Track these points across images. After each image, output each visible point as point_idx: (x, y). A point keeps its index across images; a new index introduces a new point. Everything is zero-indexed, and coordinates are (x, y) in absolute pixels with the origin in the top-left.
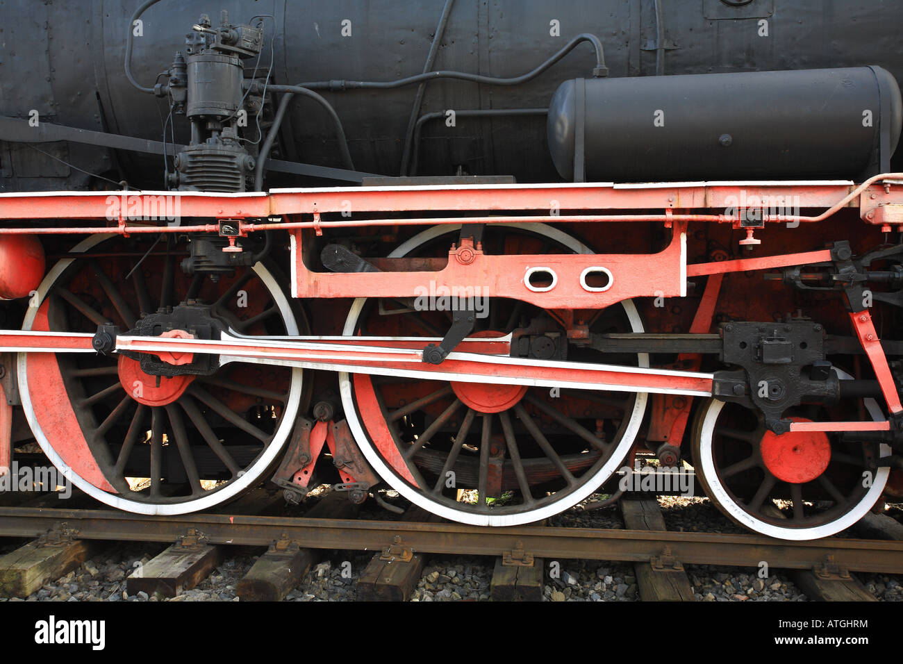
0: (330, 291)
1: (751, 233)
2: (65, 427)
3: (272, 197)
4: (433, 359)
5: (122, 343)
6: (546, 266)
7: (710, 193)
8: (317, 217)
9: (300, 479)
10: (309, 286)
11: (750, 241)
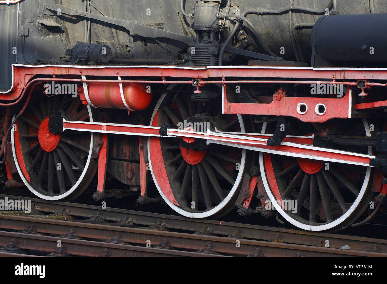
0: (234, 111)
1: (363, 90)
2: (161, 173)
3: (209, 70)
4: (275, 144)
5: (170, 132)
6: (303, 103)
7: (346, 73)
8: (223, 79)
9: (246, 204)
10: (228, 108)
11: (363, 94)
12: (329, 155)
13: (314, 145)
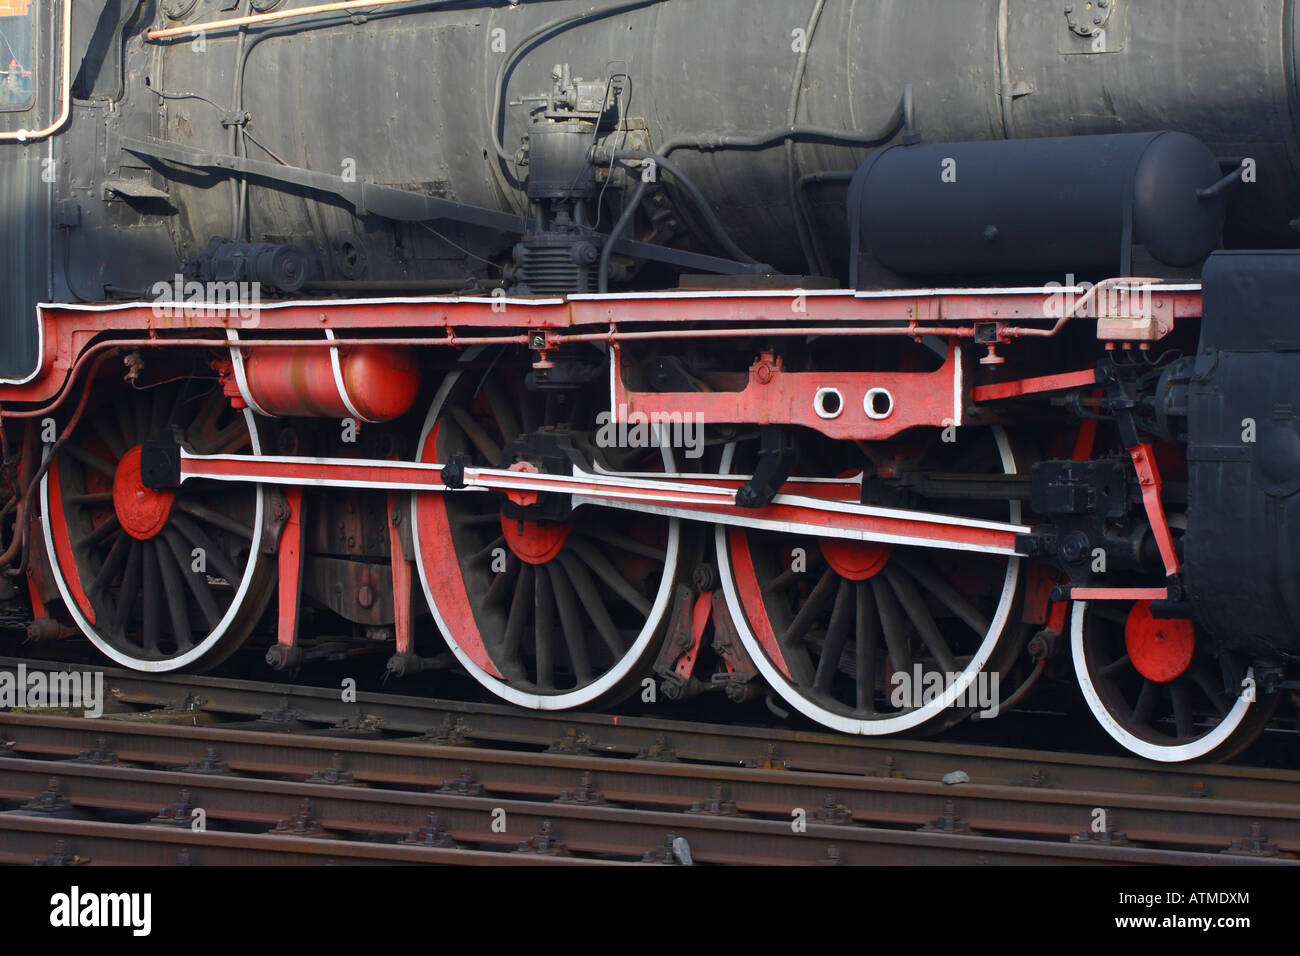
1: (991, 349)
2: (451, 590)
3: (573, 305)
4: (757, 501)
5: (471, 477)
6: (832, 387)
7: (945, 302)
8: (612, 328)
9: (682, 667)
11: (991, 359)
12: (904, 527)
13: (865, 502)
